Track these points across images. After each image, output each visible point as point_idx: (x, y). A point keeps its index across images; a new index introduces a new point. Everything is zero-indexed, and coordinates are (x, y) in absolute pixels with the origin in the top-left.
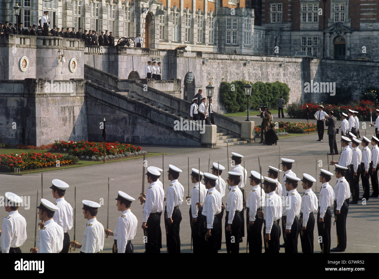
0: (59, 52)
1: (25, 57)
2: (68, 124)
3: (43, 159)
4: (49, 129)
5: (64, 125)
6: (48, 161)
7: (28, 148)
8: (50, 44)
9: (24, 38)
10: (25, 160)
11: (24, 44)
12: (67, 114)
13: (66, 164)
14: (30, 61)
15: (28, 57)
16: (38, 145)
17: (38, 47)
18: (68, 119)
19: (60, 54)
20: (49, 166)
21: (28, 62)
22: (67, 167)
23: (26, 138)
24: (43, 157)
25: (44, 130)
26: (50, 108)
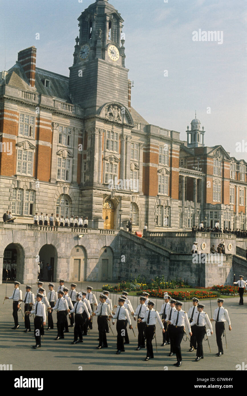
0: (222, 240)
1: (204, 243)
2: (223, 276)
3: (201, 294)
4: (212, 279)
5: (221, 277)
6: (204, 295)
7: (201, 288)
8: (217, 236)
9: (204, 234)
10: (191, 295)
11: (204, 236)
12: (222, 271)
13: (214, 297)
14: (207, 245)
15: (206, 243)
16: (206, 287)
17: (211, 238)
18: (223, 274)
19: (223, 241)
20: (204, 298)
21: (206, 245)
22: (214, 298)
23: (200, 283)
24: (201, 293)
25: (210, 279)
26: (213, 268)
